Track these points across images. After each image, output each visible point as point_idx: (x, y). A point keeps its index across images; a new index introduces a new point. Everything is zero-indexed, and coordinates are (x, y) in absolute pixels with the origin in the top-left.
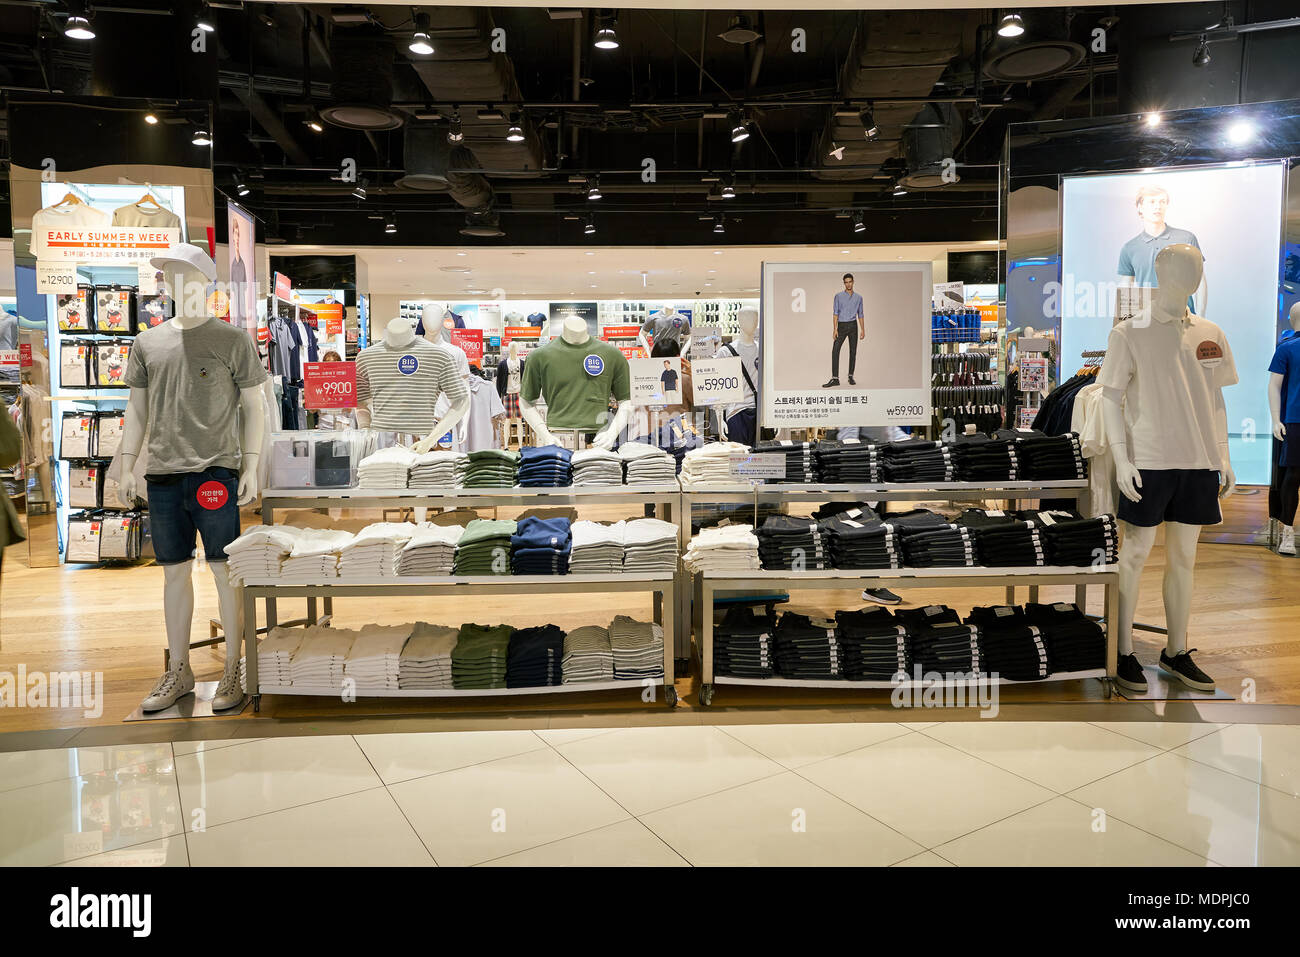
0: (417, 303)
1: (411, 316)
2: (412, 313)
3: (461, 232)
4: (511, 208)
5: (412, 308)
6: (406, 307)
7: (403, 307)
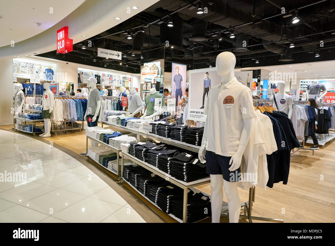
0: (306, 81)
1: (304, 85)
2: (304, 83)
3: (279, 60)
4: (303, 50)
5: (304, 82)
6: (302, 82)
7: (301, 82)
